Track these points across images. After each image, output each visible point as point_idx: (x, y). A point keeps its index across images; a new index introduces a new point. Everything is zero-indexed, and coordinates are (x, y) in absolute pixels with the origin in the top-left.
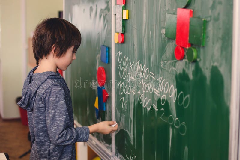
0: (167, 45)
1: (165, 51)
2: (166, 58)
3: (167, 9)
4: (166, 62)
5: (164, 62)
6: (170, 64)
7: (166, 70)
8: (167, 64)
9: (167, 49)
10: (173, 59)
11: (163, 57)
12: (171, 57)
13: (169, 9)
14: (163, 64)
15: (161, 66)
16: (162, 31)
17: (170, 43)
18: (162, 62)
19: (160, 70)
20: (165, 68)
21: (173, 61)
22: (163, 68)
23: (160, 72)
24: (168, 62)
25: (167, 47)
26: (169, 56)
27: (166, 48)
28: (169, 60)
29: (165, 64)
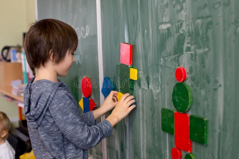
0: (167, 41)
1: (166, 47)
2: (167, 54)
3: (165, 3)
4: (166, 58)
5: (165, 58)
6: (172, 59)
7: (167, 66)
8: (168, 60)
9: (168, 44)
10: (175, 54)
11: (163, 53)
12: (172, 53)
13: (167, 3)
14: (163, 62)
15: (161, 63)
16: (160, 27)
17: (171, 38)
18: (162, 59)
19: (160, 68)
20: (166, 65)
21: (175, 56)
22: (163, 66)
23: (160, 70)
24: (170, 58)
25: (167, 42)
26: (171, 52)
27: (166, 44)
28: (170, 55)
29: (165, 61)
